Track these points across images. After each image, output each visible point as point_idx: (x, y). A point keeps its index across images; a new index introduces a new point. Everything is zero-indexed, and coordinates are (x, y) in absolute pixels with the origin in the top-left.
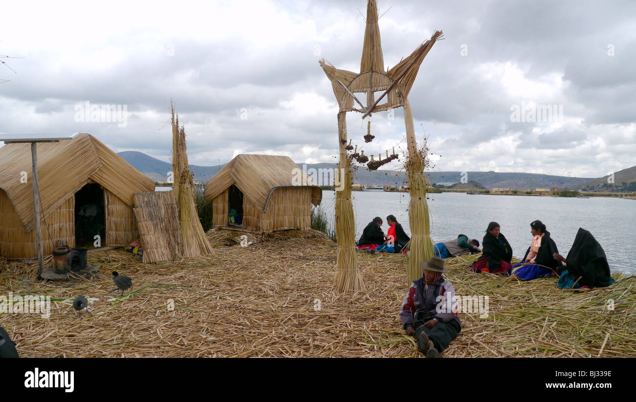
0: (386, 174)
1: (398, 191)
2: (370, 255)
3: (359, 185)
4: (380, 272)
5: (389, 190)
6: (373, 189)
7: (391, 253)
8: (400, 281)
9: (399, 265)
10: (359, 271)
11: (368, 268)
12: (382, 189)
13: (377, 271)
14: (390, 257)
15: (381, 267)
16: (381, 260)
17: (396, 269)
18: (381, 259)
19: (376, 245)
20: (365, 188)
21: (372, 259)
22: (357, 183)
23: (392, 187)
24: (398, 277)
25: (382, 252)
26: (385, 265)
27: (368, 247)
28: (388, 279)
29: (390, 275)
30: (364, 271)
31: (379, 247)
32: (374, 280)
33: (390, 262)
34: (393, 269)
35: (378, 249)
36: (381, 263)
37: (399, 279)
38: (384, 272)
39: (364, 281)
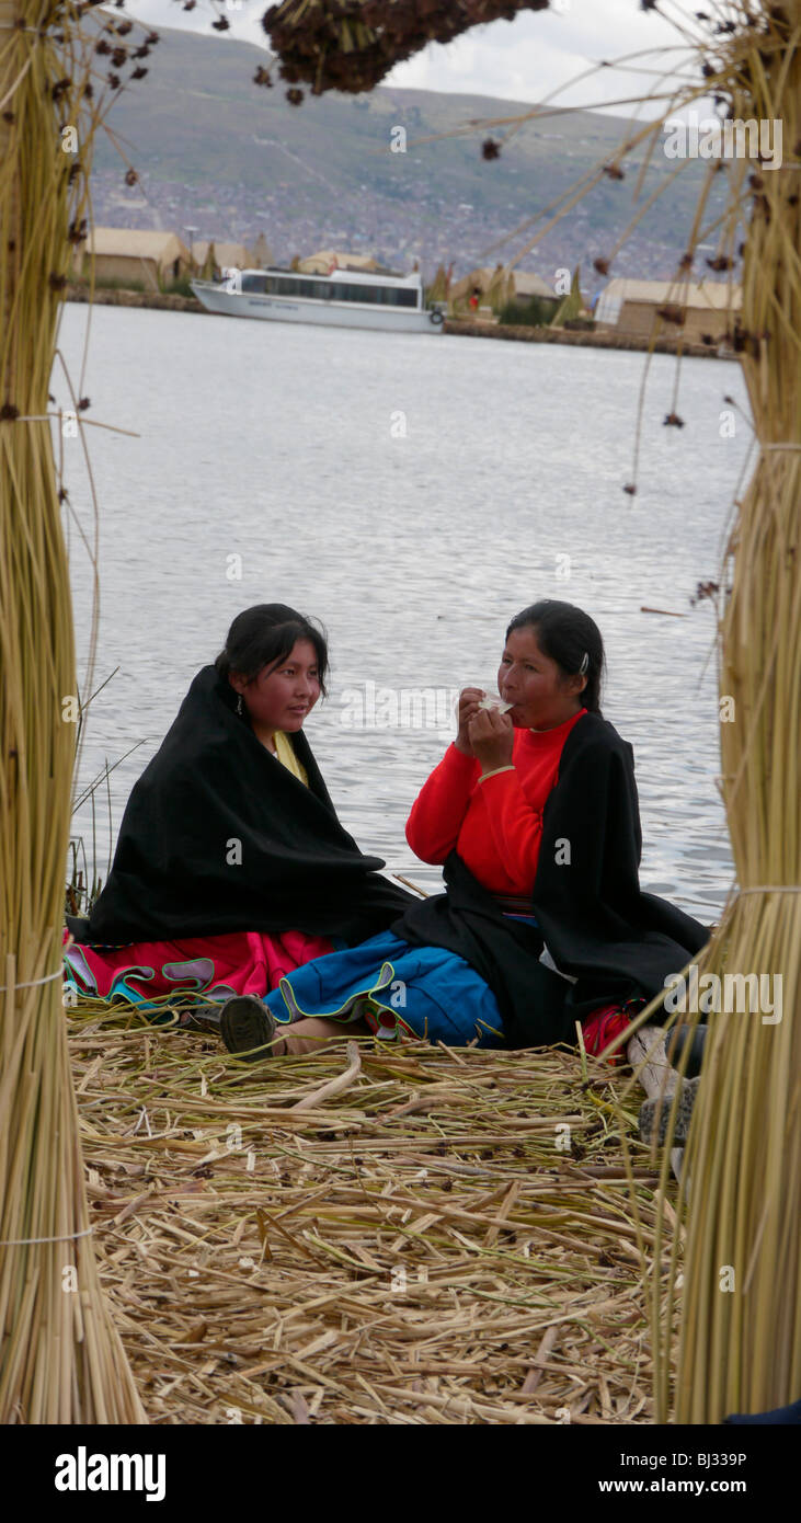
0: (490, 151)
1: (581, 331)
2: (224, 1059)
3: (156, 244)
4: (321, 1262)
5: (485, 316)
6: (307, 289)
7: (458, 1039)
8: (545, 1376)
9: (541, 1183)
10: (88, 1250)
11: (195, 1203)
12: (406, 298)
13: (290, 1241)
14: (447, 1087)
15: (334, 1198)
16: (338, 1120)
17: (509, 1236)
18: (334, 1102)
19: (295, 943)
20: (236, 275)
21: (233, 1105)
22: (142, 223)
23: (526, 283)
24: (533, 1320)
25: (360, 1023)
26: (385, 1177)
27: (199, 967)
28: (417, 1353)
29: (437, 1305)
30: (145, 1242)
31: (319, 966)
32: (258, 1355)
33: (441, 1150)
34: (478, 1232)
35: (316, 995)
36: (336, 1155)
37: (541, 1357)
38: (371, 1264)
39: (138, 1358)
